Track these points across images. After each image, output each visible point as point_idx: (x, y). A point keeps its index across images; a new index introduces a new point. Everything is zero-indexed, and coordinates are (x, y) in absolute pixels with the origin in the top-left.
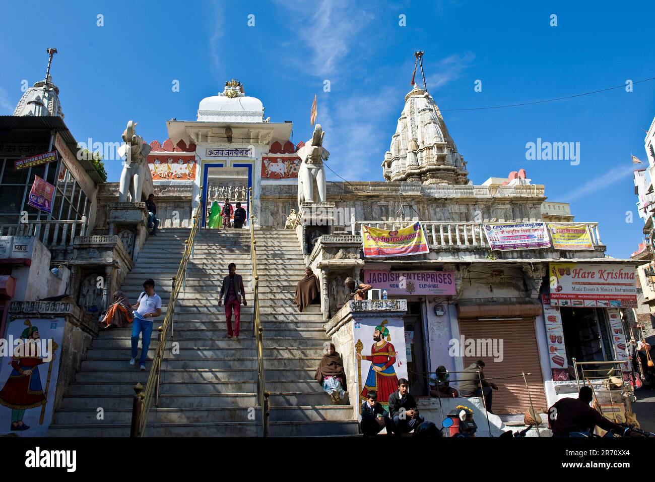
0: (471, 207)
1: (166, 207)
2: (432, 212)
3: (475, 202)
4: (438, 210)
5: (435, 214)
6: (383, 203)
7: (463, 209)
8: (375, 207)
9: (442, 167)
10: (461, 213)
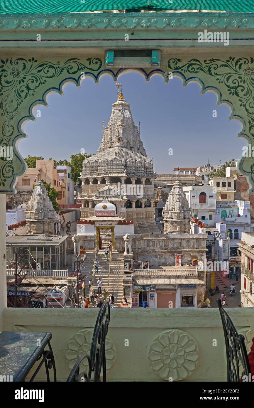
0: (183, 240)
1: (87, 242)
2: (170, 242)
3: (184, 239)
4: (172, 241)
5: (171, 242)
6: (153, 240)
7: (180, 241)
8: (151, 242)
9: (178, 220)
10: (179, 242)
